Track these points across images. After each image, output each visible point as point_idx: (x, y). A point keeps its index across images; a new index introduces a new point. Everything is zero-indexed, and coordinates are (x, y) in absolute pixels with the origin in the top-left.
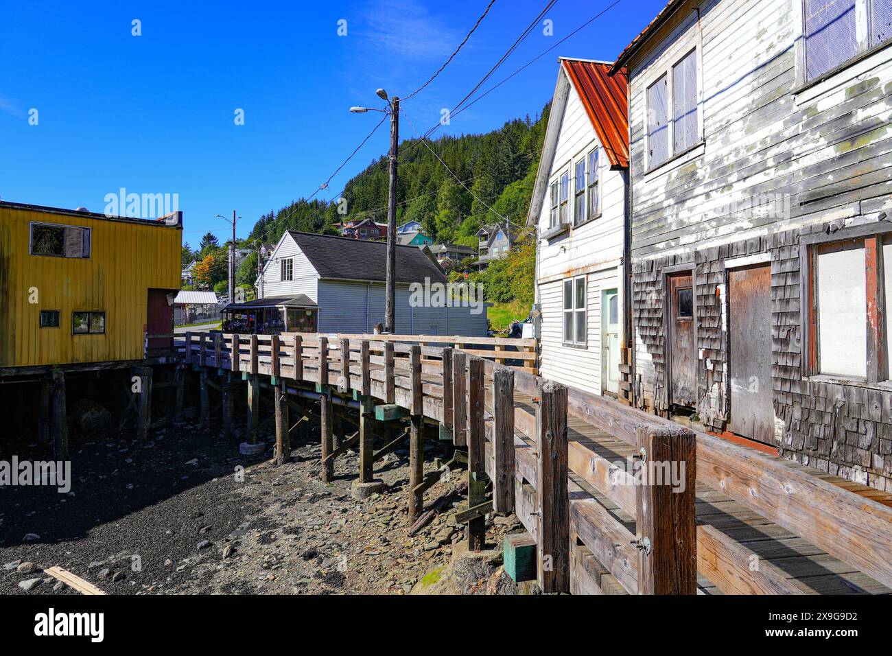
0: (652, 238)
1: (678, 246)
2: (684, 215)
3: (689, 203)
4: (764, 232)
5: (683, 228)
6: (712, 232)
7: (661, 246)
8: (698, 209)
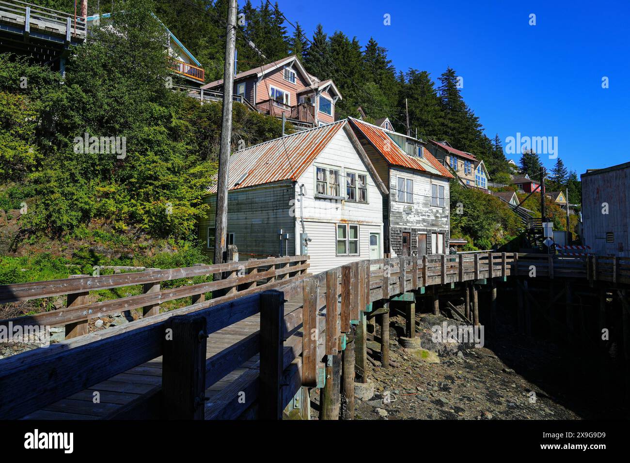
0: (398, 221)
1: (407, 225)
2: (408, 218)
3: (410, 216)
4: (425, 228)
5: (408, 221)
6: (415, 225)
7: (401, 224)
8: (412, 218)
